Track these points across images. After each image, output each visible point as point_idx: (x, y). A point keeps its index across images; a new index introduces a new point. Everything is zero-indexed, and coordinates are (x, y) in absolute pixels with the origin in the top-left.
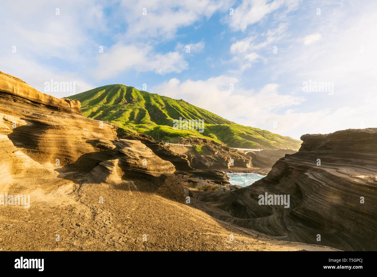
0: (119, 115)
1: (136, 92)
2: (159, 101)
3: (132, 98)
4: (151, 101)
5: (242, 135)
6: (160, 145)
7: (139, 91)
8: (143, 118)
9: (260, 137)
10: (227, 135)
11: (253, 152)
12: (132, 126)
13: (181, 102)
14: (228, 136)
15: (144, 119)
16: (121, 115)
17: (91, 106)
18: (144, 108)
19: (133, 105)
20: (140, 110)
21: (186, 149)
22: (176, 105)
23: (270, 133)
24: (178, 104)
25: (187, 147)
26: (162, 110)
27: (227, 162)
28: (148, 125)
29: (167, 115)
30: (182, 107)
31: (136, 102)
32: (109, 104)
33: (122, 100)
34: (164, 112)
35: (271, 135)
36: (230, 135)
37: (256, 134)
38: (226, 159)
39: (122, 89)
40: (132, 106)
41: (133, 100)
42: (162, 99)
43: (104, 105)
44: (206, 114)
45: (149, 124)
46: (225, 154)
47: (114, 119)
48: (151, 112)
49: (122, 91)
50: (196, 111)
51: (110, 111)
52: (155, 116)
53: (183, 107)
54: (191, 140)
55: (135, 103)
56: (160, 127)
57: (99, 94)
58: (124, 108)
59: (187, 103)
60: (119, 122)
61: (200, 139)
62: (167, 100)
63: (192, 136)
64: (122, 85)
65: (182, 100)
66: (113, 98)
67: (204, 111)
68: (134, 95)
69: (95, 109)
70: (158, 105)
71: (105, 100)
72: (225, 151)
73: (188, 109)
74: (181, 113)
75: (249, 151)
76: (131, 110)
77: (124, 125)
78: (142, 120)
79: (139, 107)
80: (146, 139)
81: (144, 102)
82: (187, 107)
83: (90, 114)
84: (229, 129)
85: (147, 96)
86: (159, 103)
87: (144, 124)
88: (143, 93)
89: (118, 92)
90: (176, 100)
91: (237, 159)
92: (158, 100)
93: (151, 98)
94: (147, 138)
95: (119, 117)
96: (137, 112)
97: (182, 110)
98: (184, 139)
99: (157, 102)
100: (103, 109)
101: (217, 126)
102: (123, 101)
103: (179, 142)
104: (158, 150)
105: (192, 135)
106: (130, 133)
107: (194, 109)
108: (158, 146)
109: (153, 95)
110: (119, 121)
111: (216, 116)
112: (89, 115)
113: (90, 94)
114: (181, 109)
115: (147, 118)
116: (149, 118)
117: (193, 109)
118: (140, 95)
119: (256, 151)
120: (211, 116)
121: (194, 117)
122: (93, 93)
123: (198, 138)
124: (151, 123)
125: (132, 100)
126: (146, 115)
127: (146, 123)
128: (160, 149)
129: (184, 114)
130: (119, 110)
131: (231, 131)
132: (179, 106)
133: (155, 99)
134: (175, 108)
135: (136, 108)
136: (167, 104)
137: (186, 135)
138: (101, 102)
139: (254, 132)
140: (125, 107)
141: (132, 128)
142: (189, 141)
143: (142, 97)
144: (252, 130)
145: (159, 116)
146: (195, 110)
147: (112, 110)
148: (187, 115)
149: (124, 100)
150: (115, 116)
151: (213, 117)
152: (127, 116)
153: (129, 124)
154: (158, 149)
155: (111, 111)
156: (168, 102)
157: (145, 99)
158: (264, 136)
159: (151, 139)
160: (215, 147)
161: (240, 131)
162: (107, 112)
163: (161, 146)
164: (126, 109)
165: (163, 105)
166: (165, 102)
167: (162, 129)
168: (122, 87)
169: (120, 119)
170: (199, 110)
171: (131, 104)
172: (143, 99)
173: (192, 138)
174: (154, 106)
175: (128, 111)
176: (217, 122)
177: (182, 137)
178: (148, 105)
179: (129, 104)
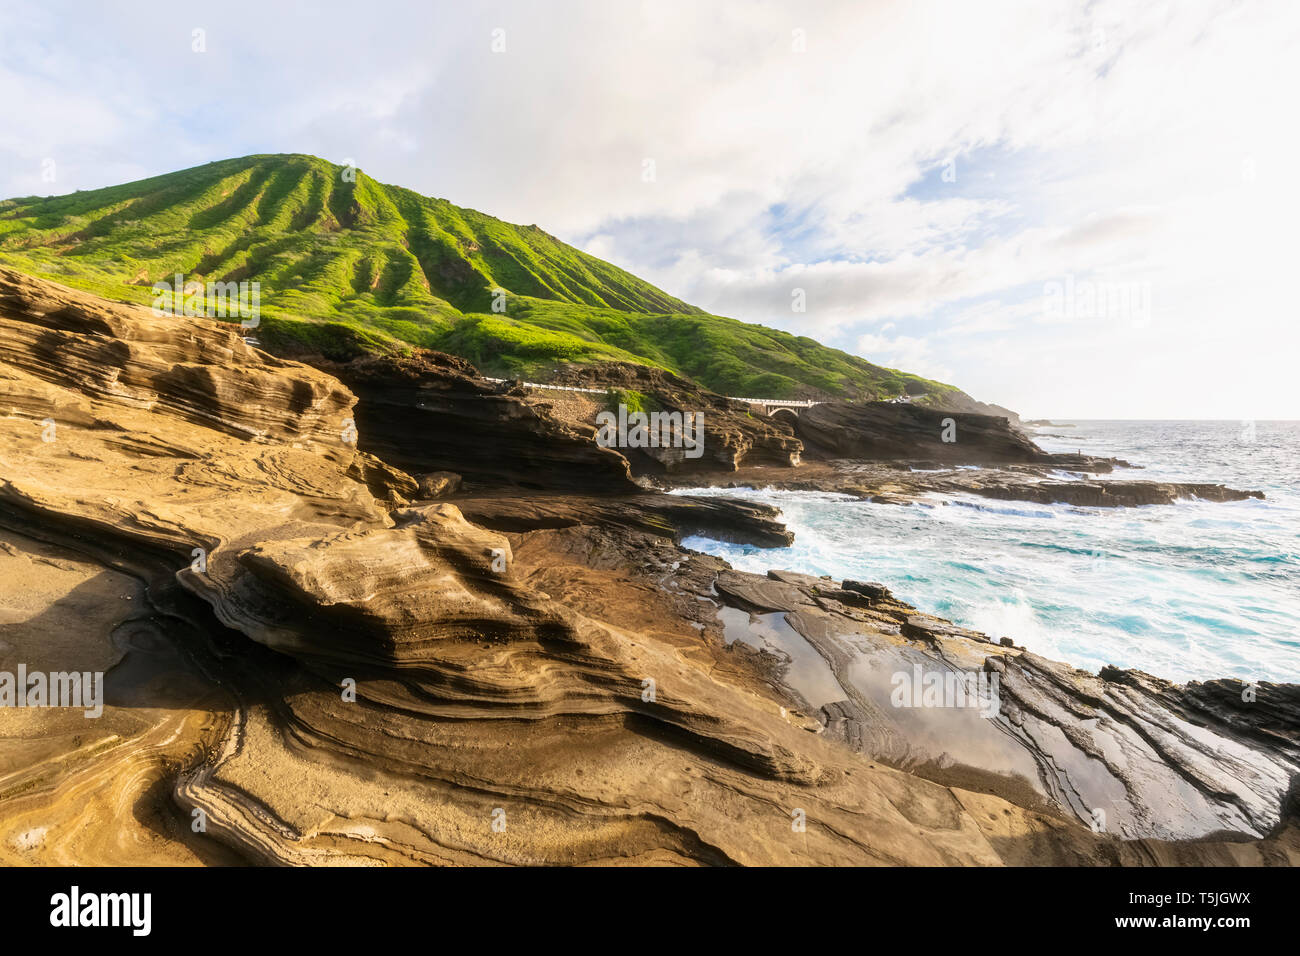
0: (313, 269)
1: (368, 188)
2: (457, 228)
3: (358, 209)
4: (426, 226)
5: (739, 351)
6: (515, 398)
7: (379, 184)
8: (404, 283)
9: (791, 357)
10: (696, 352)
11: (792, 411)
12: (367, 313)
13: (532, 235)
14: (698, 355)
15: (406, 287)
16: (322, 270)
17: (200, 233)
18: (403, 248)
19: (360, 237)
20: (392, 253)
21: (588, 403)
22: (514, 244)
23: (819, 345)
24: (521, 243)
25: (589, 396)
26: (469, 260)
27: (731, 450)
28: (424, 309)
29: (489, 278)
30: (535, 250)
31: (373, 226)
32: (268, 229)
33: (319, 217)
34: (478, 264)
35: (822, 353)
36: (705, 352)
37: (779, 349)
38: (728, 440)
39: (315, 175)
40: (360, 240)
41: (361, 218)
42: (468, 220)
43: (249, 229)
44: (615, 279)
45: (430, 307)
46: (720, 422)
47: (294, 285)
48: (430, 265)
49: (318, 183)
50: (584, 266)
51: (278, 252)
52: (445, 280)
53: (539, 252)
54: (599, 370)
55: (370, 229)
56: (480, 321)
57: (227, 189)
58: (329, 244)
59: (554, 238)
60: (315, 295)
61: (627, 366)
62: (483, 225)
63: (600, 357)
64: (313, 159)
65: (534, 226)
66: (285, 207)
67: (608, 270)
68: (361, 197)
69: (217, 243)
70: (452, 240)
71: (253, 210)
72: (715, 410)
73: (558, 259)
74: (533, 273)
75: (779, 407)
76: (356, 254)
77: (339, 308)
78: (400, 292)
79: (384, 244)
80: (453, 372)
81: (401, 226)
82: (553, 252)
83: (199, 261)
84: (700, 330)
85: (412, 206)
86: (458, 234)
87: (409, 304)
88: (397, 195)
89: (301, 185)
90: (516, 228)
91: (759, 438)
92: (453, 222)
93: (428, 216)
94: (455, 367)
95: (313, 278)
96: (380, 263)
97: (536, 263)
98: (572, 366)
99: (450, 230)
100: (249, 245)
101: (658, 321)
102: (324, 217)
103: (558, 378)
104: (505, 418)
105: (598, 352)
106: (384, 350)
107: (576, 260)
108: (505, 402)
109: (432, 203)
110: (313, 291)
111: (648, 287)
112: (194, 266)
113: (188, 186)
114: (535, 259)
115: (420, 286)
116: (425, 285)
117: (574, 260)
118: (387, 201)
119: (799, 408)
120: (630, 287)
121: (579, 288)
122: (200, 182)
123: (622, 364)
124: (434, 302)
125: (355, 218)
126: (415, 274)
127: (417, 302)
128: (514, 415)
129: (543, 275)
130: (310, 249)
131: (707, 337)
132: (524, 247)
133: (441, 219)
134: (513, 254)
135: (373, 247)
136: (484, 239)
137: (577, 353)
138: (235, 220)
139: (773, 343)
140: (333, 240)
141: (367, 318)
142: (592, 373)
143: (394, 210)
144: (767, 335)
145: (460, 279)
146: (580, 264)
147: (284, 251)
148: (554, 278)
149: (326, 213)
150: (299, 274)
151: (637, 291)
152: (343, 273)
153: (354, 305)
154: (504, 413)
155: (283, 255)
156: (488, 231)
157: (404, 218)
158: (801, 356)
159: (472, 374)
160: (683, 397)
161: (733, 338)
162: (266, 256)
163: (516, 403)
164: (337, 250)
165: (471, 242)
166: (478, 229)
167: (490, 328)
168: (315, 166)
169: (318, 283)
170: (593, 265)
171: (355, 233)
172: (398, 215)
173: (602, 363)
174: (440, 244)
175: (346, 255)
176: (650, 305)
177: (565, 360)
178: (419, 239)
179: (349, 231)
